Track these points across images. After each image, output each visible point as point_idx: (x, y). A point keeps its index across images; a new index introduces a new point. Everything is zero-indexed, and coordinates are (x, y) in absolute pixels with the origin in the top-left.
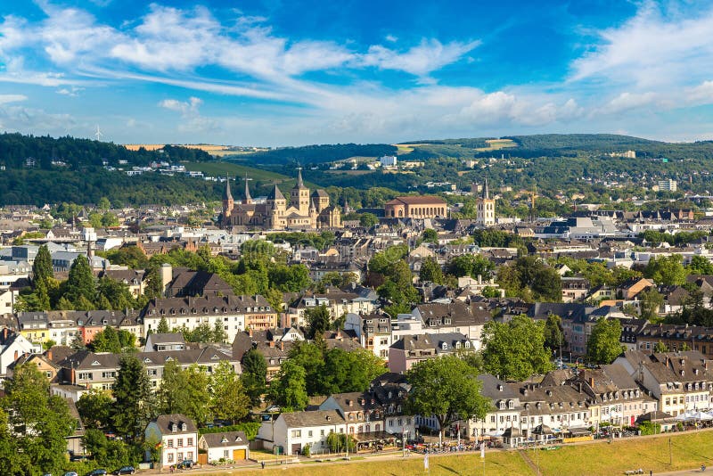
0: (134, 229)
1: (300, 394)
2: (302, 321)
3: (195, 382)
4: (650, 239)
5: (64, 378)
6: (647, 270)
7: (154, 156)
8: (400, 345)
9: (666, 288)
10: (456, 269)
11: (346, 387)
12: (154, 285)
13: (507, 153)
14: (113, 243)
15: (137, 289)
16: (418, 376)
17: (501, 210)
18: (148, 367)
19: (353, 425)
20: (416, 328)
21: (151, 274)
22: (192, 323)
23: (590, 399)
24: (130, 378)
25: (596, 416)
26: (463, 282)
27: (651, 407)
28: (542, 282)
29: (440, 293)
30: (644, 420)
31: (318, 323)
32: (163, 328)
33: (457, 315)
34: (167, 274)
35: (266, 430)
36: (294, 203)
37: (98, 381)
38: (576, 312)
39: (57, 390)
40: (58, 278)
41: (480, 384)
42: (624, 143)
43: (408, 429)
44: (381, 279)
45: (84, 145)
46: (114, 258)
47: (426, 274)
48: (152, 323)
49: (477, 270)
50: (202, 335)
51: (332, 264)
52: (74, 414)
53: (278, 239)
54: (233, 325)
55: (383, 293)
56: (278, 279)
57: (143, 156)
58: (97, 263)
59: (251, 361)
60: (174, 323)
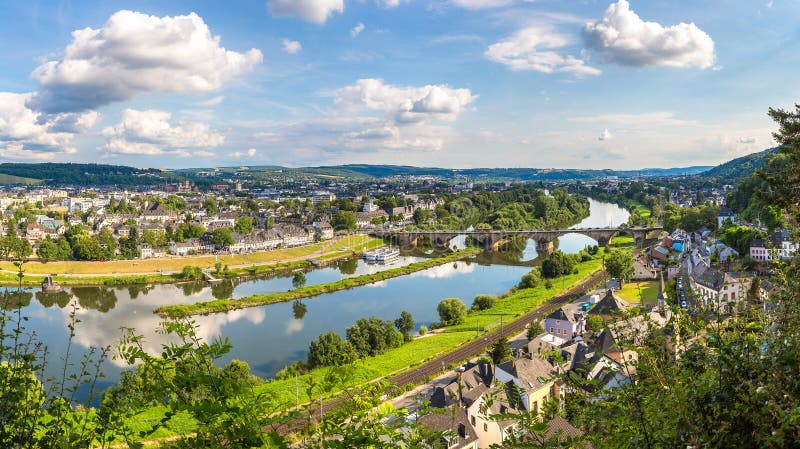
0: (139, 191)
1: (182, 238)
2: (185, 218)
3: (152, 234)
4: (285, 195)
5: (116, 232)
6: (282, 203)
7: (146, 171)
8: (211, 224)
9: (288, 208)
10: (229, 203)
11: (195, 236)
12: (143, 207)
13: (246, 171)
14: (133, 195)
15: (138, 208)
16: (215, 233)
17: (243, 187)
18: (139, 229)
19: (197, 247)
20: (216, 219)
21: (142, 204)
22: (153, 218)
23: (264, 239)
24: (133, 232)
25: (266, 244)
26: (231, 207)
27: (281, 241)
28: (253, 207)
29: (224, 210)
30: (279, 245)
31: (189, 218)
32: (145, 219)
33: (228, 216)
34: (147, 204)
35: (171, 248)
36: (184, 184)
37: (125, 233)
38: (262, 215)
39: (114, 236)
40: (117, 204)
41: (233, 235)
42: (278, 168)
43: (212, 248)
44: (208, 206)
45: (126, 168)
46: (133, 200)
47: (220, 204)
48: (142, 217)
49: (235, 203)
50: (156, 221)
51: (194, 202)
52: (117, 242)
53: (180, 195)
54: (165, 218)
55: (208, 210)
56: (179, 206)
57: (142, 171)
58: (127, 201)
59: (168, 229)
60: (147, 218)
